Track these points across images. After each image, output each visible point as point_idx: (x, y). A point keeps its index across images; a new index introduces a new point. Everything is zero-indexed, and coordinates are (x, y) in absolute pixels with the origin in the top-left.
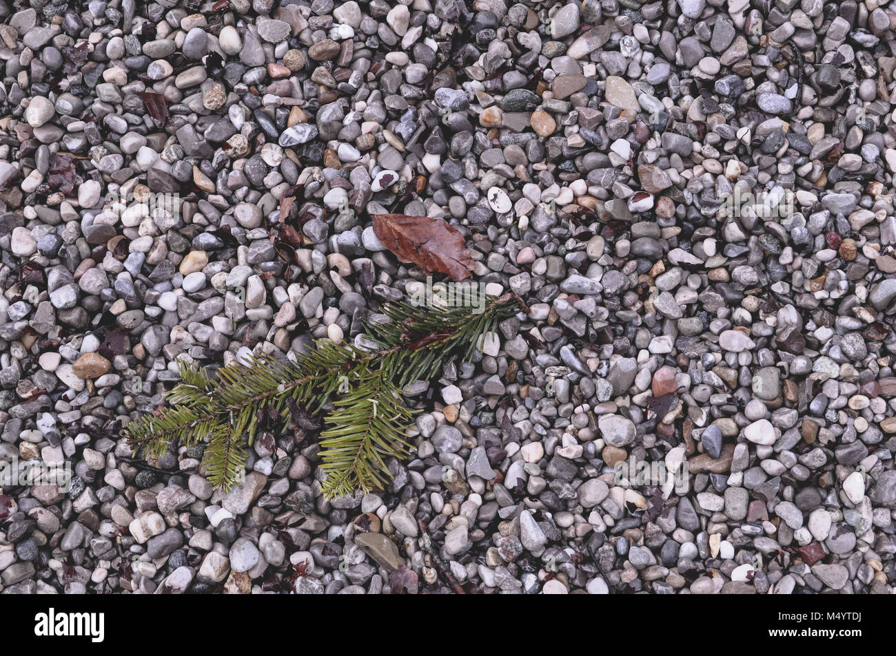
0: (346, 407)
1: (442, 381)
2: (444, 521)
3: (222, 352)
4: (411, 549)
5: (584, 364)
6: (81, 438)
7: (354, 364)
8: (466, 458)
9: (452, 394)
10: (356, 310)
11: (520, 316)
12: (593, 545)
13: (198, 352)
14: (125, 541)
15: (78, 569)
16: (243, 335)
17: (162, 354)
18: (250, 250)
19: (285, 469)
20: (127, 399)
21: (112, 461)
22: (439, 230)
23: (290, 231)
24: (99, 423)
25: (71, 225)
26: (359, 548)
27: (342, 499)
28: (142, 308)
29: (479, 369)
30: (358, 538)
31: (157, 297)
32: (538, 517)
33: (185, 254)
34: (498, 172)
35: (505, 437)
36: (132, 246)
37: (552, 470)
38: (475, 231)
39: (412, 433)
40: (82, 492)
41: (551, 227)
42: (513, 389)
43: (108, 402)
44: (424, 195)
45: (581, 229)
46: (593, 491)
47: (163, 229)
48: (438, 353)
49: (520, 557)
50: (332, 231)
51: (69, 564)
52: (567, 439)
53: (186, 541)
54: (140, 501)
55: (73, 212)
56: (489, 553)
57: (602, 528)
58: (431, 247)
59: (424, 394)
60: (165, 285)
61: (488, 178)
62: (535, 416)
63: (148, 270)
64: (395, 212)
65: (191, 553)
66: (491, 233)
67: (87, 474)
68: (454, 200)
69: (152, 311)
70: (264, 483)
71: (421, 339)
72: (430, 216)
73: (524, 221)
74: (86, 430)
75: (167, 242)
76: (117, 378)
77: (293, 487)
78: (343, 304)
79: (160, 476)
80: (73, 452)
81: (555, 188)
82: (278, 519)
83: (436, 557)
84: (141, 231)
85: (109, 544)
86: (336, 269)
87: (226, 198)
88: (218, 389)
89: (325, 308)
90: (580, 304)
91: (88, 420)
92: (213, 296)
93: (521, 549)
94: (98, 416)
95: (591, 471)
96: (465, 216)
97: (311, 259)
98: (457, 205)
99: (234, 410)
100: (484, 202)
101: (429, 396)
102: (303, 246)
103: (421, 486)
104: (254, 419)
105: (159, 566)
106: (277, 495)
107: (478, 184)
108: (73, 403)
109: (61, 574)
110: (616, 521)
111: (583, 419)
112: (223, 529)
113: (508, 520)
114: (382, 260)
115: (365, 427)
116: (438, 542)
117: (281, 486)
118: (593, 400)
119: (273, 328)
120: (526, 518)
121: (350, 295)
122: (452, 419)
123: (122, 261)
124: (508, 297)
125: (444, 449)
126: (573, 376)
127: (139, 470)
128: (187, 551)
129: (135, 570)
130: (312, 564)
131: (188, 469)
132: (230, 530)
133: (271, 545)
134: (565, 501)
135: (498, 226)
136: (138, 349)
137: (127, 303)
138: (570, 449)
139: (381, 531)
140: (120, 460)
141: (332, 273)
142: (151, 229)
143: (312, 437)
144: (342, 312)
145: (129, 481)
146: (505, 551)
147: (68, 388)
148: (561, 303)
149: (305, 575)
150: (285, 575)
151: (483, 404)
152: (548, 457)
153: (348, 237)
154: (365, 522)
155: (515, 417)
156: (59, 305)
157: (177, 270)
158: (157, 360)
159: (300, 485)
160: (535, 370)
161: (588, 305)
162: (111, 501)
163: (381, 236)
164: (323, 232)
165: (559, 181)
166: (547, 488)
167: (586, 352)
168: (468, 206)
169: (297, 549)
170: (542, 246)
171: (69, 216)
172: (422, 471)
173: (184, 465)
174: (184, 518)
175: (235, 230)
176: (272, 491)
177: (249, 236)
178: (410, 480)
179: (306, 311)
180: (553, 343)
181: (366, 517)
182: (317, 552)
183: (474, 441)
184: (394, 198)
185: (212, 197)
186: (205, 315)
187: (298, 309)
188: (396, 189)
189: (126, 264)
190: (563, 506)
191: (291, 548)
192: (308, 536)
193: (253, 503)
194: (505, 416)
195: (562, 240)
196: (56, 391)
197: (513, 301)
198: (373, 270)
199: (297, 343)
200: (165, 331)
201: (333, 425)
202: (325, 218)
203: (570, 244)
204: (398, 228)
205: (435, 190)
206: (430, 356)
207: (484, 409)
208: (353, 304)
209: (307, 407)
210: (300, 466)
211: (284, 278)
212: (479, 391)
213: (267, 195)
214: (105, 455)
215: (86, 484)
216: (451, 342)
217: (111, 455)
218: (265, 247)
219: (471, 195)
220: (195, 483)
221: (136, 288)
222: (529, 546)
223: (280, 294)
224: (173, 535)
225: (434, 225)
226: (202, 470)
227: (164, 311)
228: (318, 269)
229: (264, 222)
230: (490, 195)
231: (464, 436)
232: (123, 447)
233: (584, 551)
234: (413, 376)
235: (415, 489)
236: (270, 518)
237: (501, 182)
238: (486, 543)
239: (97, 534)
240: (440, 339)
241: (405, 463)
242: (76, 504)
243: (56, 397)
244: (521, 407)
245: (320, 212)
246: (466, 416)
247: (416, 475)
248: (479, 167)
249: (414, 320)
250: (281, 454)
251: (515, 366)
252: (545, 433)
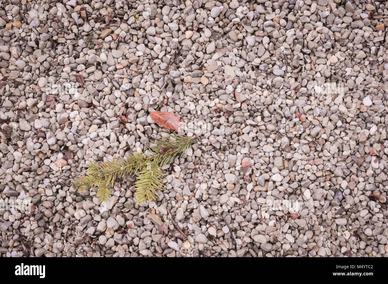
0: (143, 174)
1: (174, 164)
2: (176, 209)
3: (103, 157)
4: (165, 219)
5: (219, 157)
6: (58, 186)
7: (145, 160)
8: (183, 189)
9: (177, 168)
10: (146, 142)
11: (199, 143)
12: (224, 215)
13: (95, 158)
14: (73, 219)
15: (58, 228)
16: (109, 152)
17: (83, 159)
18: (111, 124)
19: (124, 194)
20: (73, 173)
21: (68, 194)
22: (172, 116)
23: (124, 117)
24: (64, 181)
25: (54, 118)
26: (148, 219)
27: (143, 203)
28: (77, 143)
29: (186, 160)
30: (148, 216)
31: (82, 140)
32: (206, 207)
33: (90, 126)
34: (190, 97)
35: (195, 182)
36: (73, 124)
37: (210, 192)
38: (183, 116)
39: (165, 181)
40: (59, 204)
41: (208, 114)
42: (197, 166)
43: (67, 174)
44: (167, 105)
45: (218, 114)
46: (223, 199)
47: (83, 119)
48: (172, 155)
49: (200, 220)
50: (137, 117)
51: (56, 227)
52: (215, 182)
53: (93, 219)
54: (77, 206)
55: (54, 114)
56: (191, 219)
57: (227, 210)
58: (169, 121)
59: (169, 169)
60: (85, 136)
61: (187, 99)
62: (205, 175)
63: (79, 132)
64: (158, 111)
65: (94, 222)
66: (189, 116)
67: (60, 198)
68: (177, 106)
69: (80, 145)
70: (117, 199)
71: (167, 151)
72: (169, 111)
73: (199, 112)
74: (60, 184)
75: (84, 123)
76: (69, 167)
77: (127, 200)
78: (141, 140)
79: (84, 198)
80: (56, 191)
81: (209, 101)
82: (122, 211)
83: (173, 221)
84: (76, 119)
85: (68, 220)
86: (139, 129)
87: (103, 108)
88: (102, 169)
89: (136, 142)
90: (218, 138)
91: (60, 181)
92: (100, 139)
93: (201, 218)
94: (63, 179)
95: (223, 192)
96: (180, 111)
97: (131, 126)
98: (178, 108)
99: (107, 176)
100: (186, 106)
101: (170, 169)
102: (128, 122)
103: (168, 198)
104: (113, 178)
105: (84, 227)
106: (121, 203)
107: (184, 101)
108: (55, 175)
109: (52, 230)
110: (231, 208)
111: (220, 175)
112: (104, 214)
113: (197, 208)
114: (153, 126)
115: (149, 180)
116: (174, 217)
117: (122, 200)
118: (223, 169)
119: (119, 149)
120: (202, 207)
121: (144, 138)
122: (177, 177)
123: (70, 129)
124: (194, 136)
125: (175, 186)
126: (216, 162)
127: (77, 196)
128: (93, 222)
129: (76, 228)
130: (133, 225)
131: (93, 196)
132: (107, 214)
133: (120, 219)
134: (215, 202)
135: (191, 114)
136: (76, 158)
137: (72, 143)
138: (216, 185)
139: (156, 213)
140: (71, 193)
141: (138, 131)
142: (80, 119)
143: (132, 184)
144: (141, 143)
145: (74, 200)
146: (196, 219)
147: (53, 170)
148: (212, 138)
149: (131, 228)
150: (125, 228)
151: (188, 172)
152: (209, 188)
153: (142, 119)
154: (150, 211)
155: (198, 175)
156: (50, 144)
157: (88, 131)
158: (82, 161)
159: (129, 199)
160: (204, 160)
161: (220, 139)
162: (68, 206)
163: (153, 119)
164: (134, 118)
165: (210, 99)
166: (209, 198)
167: (220, 154)
168: (181, 108)
169: (129, 220)
170: (205, 120)
171: (52, 115)
172: (168, 194)
173: (92, 194)
174: (92, 211)
175: (106, 118)
176: (120, 201)
177: (111, 120)
178: (164, 197)
179: (130, 143)
180: (210, 151)
181: (151, 209)
182: (135, 221)
183: (184, 184)
184: (157, 106)
185: (98, 108)
186: (97, 146)
187: (127, 143)
188: (158, 103)
189: (71, 130)
191: (126, 220)
192: (132, 216)
193: (114, 206)
194: (195, 175)
195: (212, 118)
196: (49, 171)
197: (196, 138)
198: (151, 129)
199: (127, 153)
200: (85, 151)
201: (139, 180)
202: (135, 113)
203: (214, 119)
204: (159, 116)
205: (170, 103)
206: (170, 156)
207: (188, 173)
208: (144, 141)
209: (130, 174)
210: (129, 194)
211: (121, 132)
212: (186, 168)
213: (116, 106)
214: (66, 192)
215: (60, 201)
216: (176, 152)
217: (68, 191)
218: (116, 123)
219: (182, 104)
220: (95, 199)
221: (74, 138)
222: (203, 217)
223: (121, 138)
224: (88, 217)
225: (170, 114)
226: (97, 196)
227: (84, 145)
228: (133, 130)
229: (116, 115)
230: (188, 104)
231: (182, 182)
232: (72, 189)
233: (221, 218)
234: (164, 163)
235: (166, 200)
236: (119, 210)
237: (192, 100)
238: (190, 216)
239: (64, 217)
240: (173, 151)
241: (163, 191)
242: (57, 208)
243: (49, 173)
244: (200, 172)
245: (133, 111)
246: (182, 175)
247: (166, 195)
248: (184, 95)
249: (164, 145)
250: (123, 189)
251: (197, 159)
252: (208, 180)
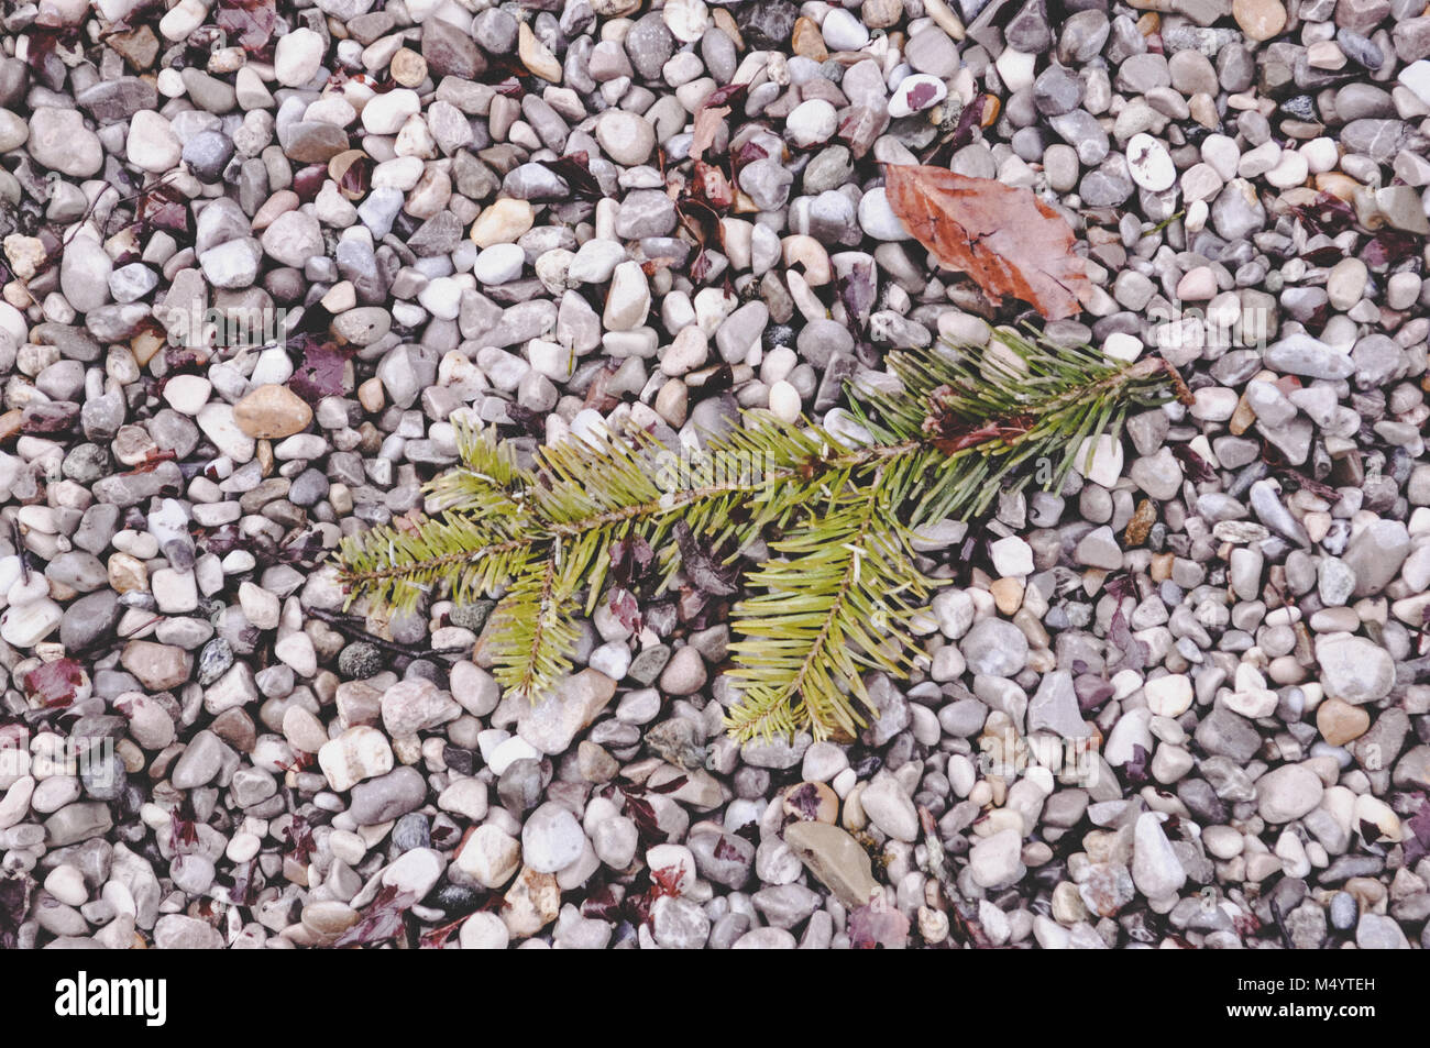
0: (792, 556)
1: (993, 526)
2: (973, 815)
3: (543, 415)
4: (897, 868)
5: (1298, 522)
6: (240, 561)
7: (821, 468)
8: (1031, 692)
9: (1010, 555)
10: (835, 357)
11: (1173, 410)
12: (1285, 898)
13: (498, 412)
14: (307, 782)
15: (202, 829)
16: (588, 385)
17: (418, 405)
18: (625, 208)
19: (655, 671)
20: (337, 491)
21: (295, 615)
22: (1020, 210)
23: (714, 181)
24: (276, 532)
25: (256, 119)
26: (792, 851)
27: (770, 747)
28: (388, 304)
29: (1073, 510)
30: (791, 830)
31: (421, 287)
32: (1172, 830)
33: (485, 202)
34: (1156, 104)
35: (1113, 656)
36: (379, 175)
37: (1208, 735)
38: (1092, 222)
39: (923, 625)
40: (226, 671)
41: (1254, 230)
42: (1138, 560)
43: (302, 491)
44: (992, 135)
45: (1320, 241)
46: (1289, 791)
47: (446, 148)
48: (995, 464)
49: (1127, 909)
50: (797, 188)
51: (185, 816)
52: (1246, 675)
53: (431, 797)
54: (346, 700)
55: (263, 91)
56: (1061, 891)
57: (1302, 870)
58: (1000, 245)
59: (955, 549)
60: (440, 263)
61: (1132, 115)
62: (1181, 620)
63: (408, 227)
64: (932, 163)
65: (441, 821)
66: (1129, 227)
67: (243, 635)
68: (1055, 153)
69: (408, 315)
70: (609, 694)
71: (963, 432)
72: (1004, 179)
73: (1197, 215)
74: (249, 544)
75: (452, 175)
76: (319, 445)
77: (666, 712)
78: (804, 341)
79: (391, 658)
80: (219, 586)
81: (1269, 151)
82: (626, 773)
83: (950, 889)
84: (401, 145)
85: (272, 784)
86: (799, 268)
87: (582, 96)
88: (537, 488)
89: (767, 347)
90: (1303, 397)
91: (253, 525)
92: (535, 297)
93: (1131, 892)
94: (275, 519)
95: (1288, 748)
96: (1076, 190)
97: (750, 241)
98: (1060, 165)
99: (565, 537)
100: (1117, 163)
101: (966, 554)
102: (732, 212)
103: (931, 739)
104: (604, 559)
105: (372, 843)
106: (632, 723)
107: (1107, 125)
108: (226, 486)
109: (165, 835)
110: (1332, 858)
111: (1285, 639)
112: (515, 780)
113: (1108, 829)
114: (896, 260)
115: (830, 602)
116: (957, 859)
117: (642, 706)
118: (1311, 601)
119: (656, 376)
120: (1148, 828)
121: (825, 327)
122: (1009, 607)
123: (356, 203)
124: (1152, 365)
125: (986, 667)
126: (1274, 546)
127: (349, 640)
128: (431, 819)
129: (321, 843)
130: (691, 873)
131: (451, 650)
132: (530, 784)
133: (610, 825)
134: (1229, 804)
135: (1143, 218)
136: (371, 394)
137: (358, 293)
138: (1252, 698)
139: (839, 822)
140: (311, 615)
141: (792, 275)
142: (424, 145)
143: (716, 611)
144: (801, 360)
145: (327, 661)
146: (1095, 893)
147: (218, 453)
148: (1264, 389)
149: (674, 893)
150: (630, 890)
151: (1072, 585)
152: (1202, 710)
153: (833, 205)
154: (810, 797)
155: (1138, 617)
156: (218, 279)
157: (466, 235)
158: (406, 416)
159: (681, 706)
160: (1193, 524)
161: (1321, 401)
162: (284, 697)
163: (903, 212)
164: (781, 188)
165: (1279, 136)
166: (1194, 773)
167: (1304, 498)
168: (1084, 169)
169: (662, 838)
170: (1232, 267)
171: (252, 97)
172: (936, 706)
173: (441, 639)
174: (433, 749)
175: (597, 166)
176: (623, 712)
177: (626, 179)
178: (910, 728)
179: (729, 351)
180: (1236, 472)
181: (812, 788)
182: (705, 850)
183: (1046, 660)
184: (932, 133)
185: (552, 93)
186: (515, 337)
187: (712, 343)
188: (938, 116)
189: (363, 211)
190: (1225, 813)
191: (650, 835)
192: (685, 816)
193: (583, 734)
194: (1117, 615)
195: (1277, 260)
196: (193, 457)
197: (1160, 376)
198: (873, 279)
199: (706, 411)
200: (431, 360)
201: (763, 591)
202: (786, 161)
203: (1294, 270)
204: (937, 198)
205: (1016, 127)
206: (980, 470)
207: (1071, 596)
208: (827, 345)
209: (715, 547)
210: (685, 669)
211: (688, 273)
212: (1068, 559)
213: (666, 100)
214: (283, 601)
215: (237, 657)
216: (1027, 445)
217: (293, 602)
218: (659, 207)
219: (1092, 146)
220: (463, 675)
221: (379, 263)
222: (1148, 888)
223: (677, 307)
224: (407, 784)
225: (1012, 198)
226: (482, 654)
227: (430, 316)
228: (762, 264)
229: (658, 156)
230: (1133, 150)
231: (1032, 646)
232: (326, 587)
233: (1264, 912)
234: (940, 507)
235: (918, 745)
236: (612, 767)
237: (1158, 127)
238: (1054, 873)
239: (247, 761)
240: (1005, 437)
241: (903, 686)
242: (211, 694)
243: (192, 468)
244: (1150, 600)
245: (776, 147)
246: (1037, 605)
247: (924, 713)
248: (1114, 90)
249: (954, 391)
250: (649, 639)
251: (1149, 512)
252: (1198, 657)
